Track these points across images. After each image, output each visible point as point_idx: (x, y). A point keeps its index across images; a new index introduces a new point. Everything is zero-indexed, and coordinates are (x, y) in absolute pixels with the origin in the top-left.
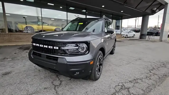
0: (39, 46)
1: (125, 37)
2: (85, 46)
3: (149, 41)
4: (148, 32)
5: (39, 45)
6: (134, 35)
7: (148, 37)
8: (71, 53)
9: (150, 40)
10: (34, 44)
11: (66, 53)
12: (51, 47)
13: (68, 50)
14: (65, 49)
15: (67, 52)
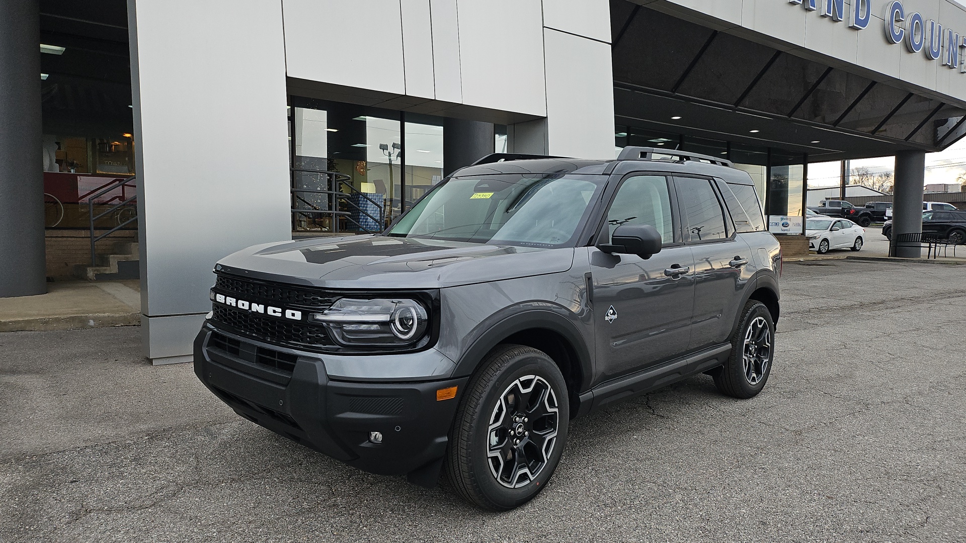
0: (234, 304)
1: (817, 248)
2: (416, 311)
3: (933, 262)
4: (926, 226)
5: (237, 302)
6: (860, 238)
7: (930, 247)
8: (350, 340)
9: (937, 259)
10: (220, 298)
11: (329, 340)
12: (274, 312)
13: (339, 324)
14: (328, 322)
15: (336, 333)
